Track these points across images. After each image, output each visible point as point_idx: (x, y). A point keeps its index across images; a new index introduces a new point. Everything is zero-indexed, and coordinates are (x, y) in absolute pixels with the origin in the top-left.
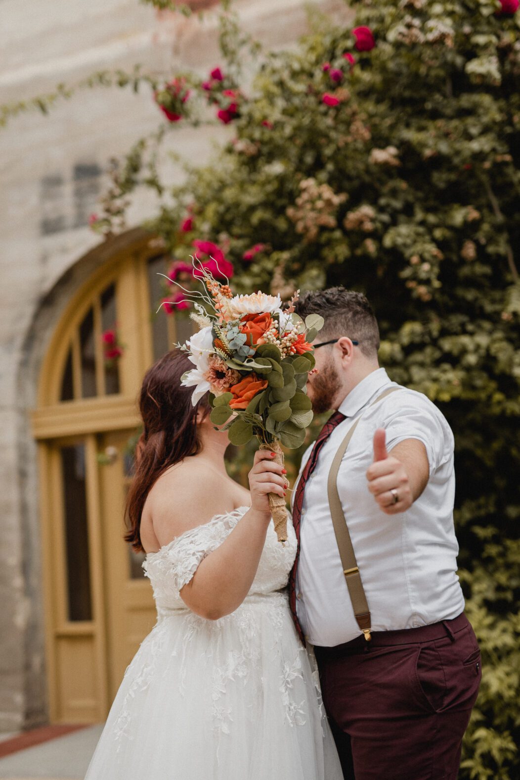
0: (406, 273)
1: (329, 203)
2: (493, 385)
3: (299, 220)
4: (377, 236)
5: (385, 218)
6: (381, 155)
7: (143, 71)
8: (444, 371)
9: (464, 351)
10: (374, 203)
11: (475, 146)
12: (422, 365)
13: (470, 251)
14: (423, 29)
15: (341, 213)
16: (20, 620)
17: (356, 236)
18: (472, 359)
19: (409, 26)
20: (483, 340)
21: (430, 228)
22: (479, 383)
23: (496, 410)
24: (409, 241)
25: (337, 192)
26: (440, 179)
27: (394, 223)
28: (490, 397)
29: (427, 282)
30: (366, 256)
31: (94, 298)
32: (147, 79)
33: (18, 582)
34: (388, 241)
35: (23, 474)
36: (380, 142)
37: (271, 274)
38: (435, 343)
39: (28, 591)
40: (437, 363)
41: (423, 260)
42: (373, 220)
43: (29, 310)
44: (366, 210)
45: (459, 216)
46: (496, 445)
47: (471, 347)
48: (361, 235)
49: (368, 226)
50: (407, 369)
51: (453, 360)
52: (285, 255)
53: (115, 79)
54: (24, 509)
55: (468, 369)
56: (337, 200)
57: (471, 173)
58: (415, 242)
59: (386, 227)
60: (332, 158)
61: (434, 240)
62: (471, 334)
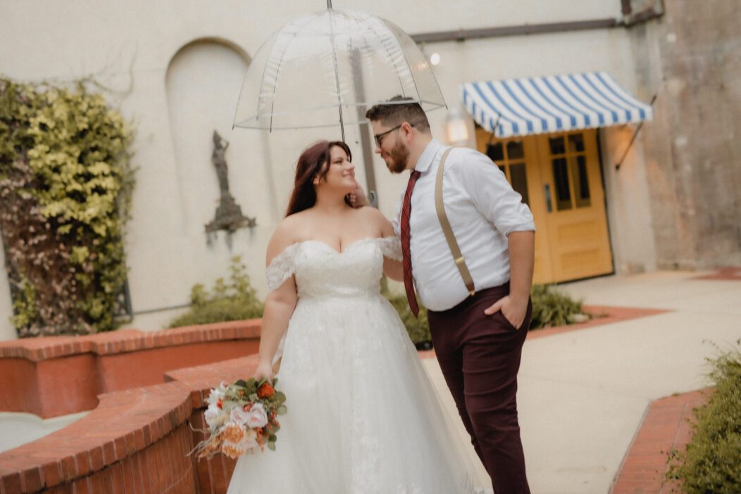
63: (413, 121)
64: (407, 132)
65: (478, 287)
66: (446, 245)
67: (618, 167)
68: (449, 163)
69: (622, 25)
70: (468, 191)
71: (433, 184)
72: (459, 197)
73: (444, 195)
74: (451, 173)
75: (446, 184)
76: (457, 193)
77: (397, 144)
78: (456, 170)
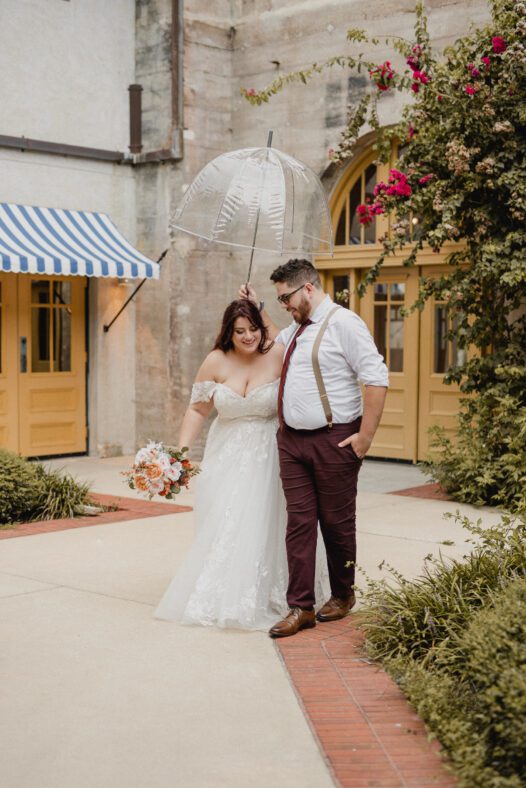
0: (510, 202)
1: (463, 157)
4: (494, 177)
5: (502, 166)
6: (499, 127)
7: (363, 59)
10: (495, 156)
15: (473, 162)
24: (513, 182)
25: (469, 148)
27: (507, 169)
29: (520, 209)
30: (488, 189)
31: (362, 172)
34: (500, 181)
37: (434, 194)
41: (519, 195)
42: (493, 167)
44: (490, 161)
48: (484, 176)
49: (490, 171)
52: (444, 183)
56: (469, 154)
58: (517, 182)
59: (502, 171)
60: (470, 126)
63: (312, 280)
64: (309, 290)
65: (334, 421)
66: (314, 381)
67: (106, 329)
68: (332, 321)
69: (130, 163)
70: (342, 346)
71: (317, 332)
72: (333, 349)
73: (322, 343)
74: (332, 328)
75: (326, 335)
76: (334, 346)
77: (302, 301)
78: (337, 326)
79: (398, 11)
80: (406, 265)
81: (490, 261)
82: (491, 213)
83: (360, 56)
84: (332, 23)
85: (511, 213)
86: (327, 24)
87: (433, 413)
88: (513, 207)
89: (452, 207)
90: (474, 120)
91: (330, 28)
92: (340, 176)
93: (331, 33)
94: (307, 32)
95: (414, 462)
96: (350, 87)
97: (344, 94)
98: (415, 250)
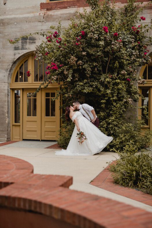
0: (86, 72)
2: (97, 90)
3: (69, 62)
4: (81, 66)
6: (83, 53)
8: (90, 88)
9: (93, 85)
10: (82, 60)
11: (99, 54)
12: (86, 86)
13: (96, 69)
14: (93, 35)
15: (77, 62)
16: (7, 122)
17: (79, 66)
18: (94, 86)
19: (91, 34)
20: (96, 83)
21: (90, 65)
22: (95, 90)
23: (97, 94)
25: (76, 58)
26: (92, 57)
27: (84, 64)
28: (96, 92)
29: (89, 74)
30: (80, 69)
31: (23, 62)
32: (46, 35)
33: (7, 115)
34: (83, 67)
35: (8, 95)
36: (84, 51)
38: (89, 83)
39: (8, 117)
40: (89, 87)
41: (89, 71)
42: (81, 63)
43: (11, 64)
45: (95, 64)
46: (96, 99)
47: (94, 85)
49: (81, 64)
50: (84, 87)
51: (91, 86)
52: (67, 67)
53: (40, 34)
54: (8, 102)
55: (94, 88)
56: (76, 59)
57: (98, 57)
58: (87, 67)
59: (83, 64)
60: (76, 53)
61: (90, 67)
62: (94, 82)
79: (36, 21)
80: (45, 87)
81: (79, 87)
82: (79, 75)
83: (44, 32)
84: (16, 22)
85: (86, 75)
86: (15, 22)
87: (46, 127)
88: (87, 73)
89: (71, 73)
90: (77, 51)
91: (15, 23)
92: (17, 63)
93: (16, 25)
94: (8, 24)
95: (40, 140)
96: (22, 40)
97: (20, 41)
98: (48, 84)
